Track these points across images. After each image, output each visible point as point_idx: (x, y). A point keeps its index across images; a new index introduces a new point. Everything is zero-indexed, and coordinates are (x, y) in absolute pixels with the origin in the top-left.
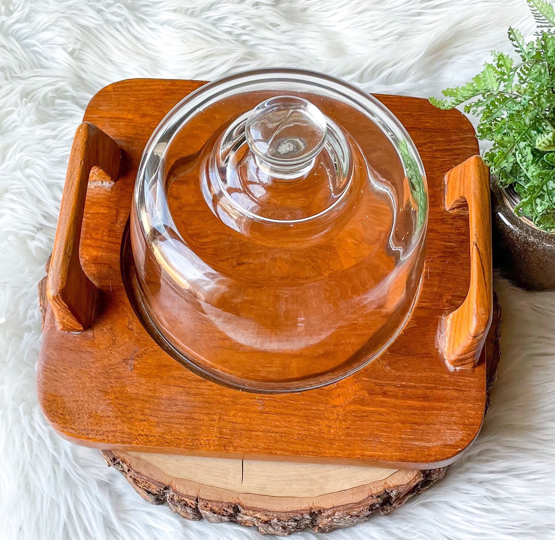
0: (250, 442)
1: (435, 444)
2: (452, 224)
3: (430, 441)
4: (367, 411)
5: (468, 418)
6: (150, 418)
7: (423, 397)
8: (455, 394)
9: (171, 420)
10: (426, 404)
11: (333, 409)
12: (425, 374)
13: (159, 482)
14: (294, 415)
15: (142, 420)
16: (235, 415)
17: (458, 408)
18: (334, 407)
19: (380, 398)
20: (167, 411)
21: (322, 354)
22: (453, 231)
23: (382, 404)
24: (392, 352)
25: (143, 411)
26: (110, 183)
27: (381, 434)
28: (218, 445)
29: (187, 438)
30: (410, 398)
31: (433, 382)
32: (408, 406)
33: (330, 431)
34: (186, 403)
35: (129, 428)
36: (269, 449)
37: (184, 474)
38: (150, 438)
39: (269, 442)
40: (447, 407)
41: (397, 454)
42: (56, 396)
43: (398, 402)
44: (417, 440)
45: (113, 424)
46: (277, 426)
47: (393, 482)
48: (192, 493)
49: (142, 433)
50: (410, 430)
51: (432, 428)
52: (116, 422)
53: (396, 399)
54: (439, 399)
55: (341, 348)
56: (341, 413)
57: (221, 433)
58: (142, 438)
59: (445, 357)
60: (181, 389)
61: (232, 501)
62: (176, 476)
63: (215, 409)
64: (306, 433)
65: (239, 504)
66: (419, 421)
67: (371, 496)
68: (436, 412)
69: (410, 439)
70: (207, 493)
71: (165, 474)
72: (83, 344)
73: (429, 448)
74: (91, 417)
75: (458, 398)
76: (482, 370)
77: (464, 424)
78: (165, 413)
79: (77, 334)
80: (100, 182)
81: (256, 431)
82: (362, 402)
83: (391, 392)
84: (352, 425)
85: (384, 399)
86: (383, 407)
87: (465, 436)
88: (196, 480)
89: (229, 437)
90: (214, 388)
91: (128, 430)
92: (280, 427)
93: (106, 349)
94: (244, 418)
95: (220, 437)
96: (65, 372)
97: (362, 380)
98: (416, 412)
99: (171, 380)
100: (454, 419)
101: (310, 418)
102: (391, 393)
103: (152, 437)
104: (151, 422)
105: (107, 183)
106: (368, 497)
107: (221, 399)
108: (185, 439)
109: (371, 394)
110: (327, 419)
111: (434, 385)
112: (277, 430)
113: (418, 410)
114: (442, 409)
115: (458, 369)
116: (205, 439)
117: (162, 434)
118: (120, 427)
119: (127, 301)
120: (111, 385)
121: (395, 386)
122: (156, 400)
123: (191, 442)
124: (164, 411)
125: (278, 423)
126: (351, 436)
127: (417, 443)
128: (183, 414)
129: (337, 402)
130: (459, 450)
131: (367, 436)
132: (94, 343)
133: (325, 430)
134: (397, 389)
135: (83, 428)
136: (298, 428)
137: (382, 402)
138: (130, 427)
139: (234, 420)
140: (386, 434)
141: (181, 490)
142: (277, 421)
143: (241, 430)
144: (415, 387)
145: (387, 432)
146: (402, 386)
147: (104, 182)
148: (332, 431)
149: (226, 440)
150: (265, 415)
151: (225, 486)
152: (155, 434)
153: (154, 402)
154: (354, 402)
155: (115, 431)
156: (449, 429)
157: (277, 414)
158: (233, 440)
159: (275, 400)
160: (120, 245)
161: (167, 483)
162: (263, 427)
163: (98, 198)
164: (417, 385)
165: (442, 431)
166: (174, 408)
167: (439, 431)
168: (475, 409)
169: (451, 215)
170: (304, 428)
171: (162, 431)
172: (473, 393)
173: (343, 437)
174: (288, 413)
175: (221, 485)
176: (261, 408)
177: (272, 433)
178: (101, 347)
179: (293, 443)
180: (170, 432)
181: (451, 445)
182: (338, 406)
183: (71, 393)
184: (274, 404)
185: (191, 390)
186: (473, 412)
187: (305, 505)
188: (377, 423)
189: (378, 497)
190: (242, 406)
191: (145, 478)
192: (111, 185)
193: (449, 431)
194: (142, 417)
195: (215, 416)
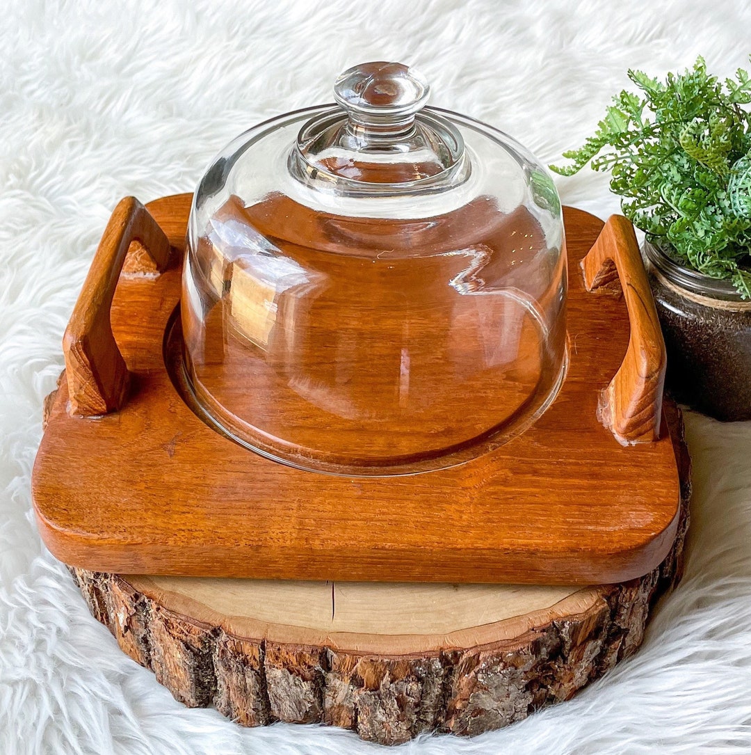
0: (344, 533)
1: (617, 528)
2: (598, 304)
3: (608, 525)
4: (513, 492)
5: (659, 497)
6: (196, 509)
7: (590, 475)
8: (634, 470)
9: (227, 511)
10: (595, 482)
11: (463, 492)
12: (589, 450)
13: (204, 623)
14: (406, 500)
15: (184, 513)
16: (322, 503)
17: (640, 486)
18: (464, 489)
19: (529, 477)
20: (220, 501)
21: (442, 432)
22: (600, 310)
23: (533, 484)
24: (538, 428)
25: (185, 502)
26: (154, 275)
27: (537, 518)
28: (296, 538)
29: (251, 531)
30: (570, 476)
31: (602, 458)
32: (570, 485)
33: (461, 517)
34: (249, 491)
35: (164, 522)
36: (373, 540)
37: (244, 612)
38: (195, 534)
39: (373, 533)
40: (625, 486)
41: (564, 541)
42: (58, 489)
43: (556, 481)
44: (589, 524)
45: (140, 518)
46: (384, 513)
47: (564, 611)
48: (256, 635)
49: (183, 528)
50: (577, 513)
51: (608, 509)
52: (145, 515)
53: (552, 477)
54: (614, 477)
55: (468, 424)
56: (476, 496)
57: (301, 523)
58: (183, 533)
59: (614, 431)
60: (242, 474)
61: (318, 643)
62: (231, 613)
63: (292, 495)
64: (428, 520)
65: (330, 647)
66: (588, 501)
67: (533, 630)
68: (612, 491)
69: (579, 523)
70: (279, 635)
71: (214, 612)
72: (104, 430)
73: (608, 533)
74: (108, 511)
75: (639, 475)
76: (667, 444)
77: (654, 504)
78: (218, 503)
79: (97, 419)
80: (142, 273)
81: (354, 520)
82: (505, 482)
83: (545, 470)
84: (493, 509)
85: (534, 478)
86: (535, 487)
87: (657, 518)
88: (261, 617)
89: (313, 528)
90: (291, 472)
91: (163, 525)
92: (389, 514)
93: (137, 434)
94: (334, 506)
95: (300, 529)
96: (76, 462)
97: (500, 458)
98: (583, 491)
99: (228, 466)
100: (638, 498)
101: (432, 503)
102: (544, 472)
103: (198, 532)
104: (197, 514)
105: (152, 274)
106: (528, 631)
107: (302, 485)
108: (248, 532)
109: (515, 473)
110: (456, 503)
111: (604, 462)
112: (384, 517)
113: (586, 489)
114: (619, 487)
115: (634, 443)
116: (278, 531)
117: (214, 528)
118: (150, 521)
119: (169, 383)
120: (141, 473)
121: (550, 463)
122: (206, 489)
123: (257, 536)
124: (217, 501)
125: (385, 510)
126: (494, 522)
127: (590, 527)
128: (245, 503)
129: (468, 483)
130: (653, 534)
131: (516, 522)
132: (120, 429)
133: (456, 516)
134: (552, 467)
135: (96, 525)
136: (415, 514)
137: (532, 482)
138: (166, 521)
139: (321, 508)
140: (543, 518)
141: (240, 631)
142: (384, 507)
143: (330, 519)
144: (577, 464)
145: (544, 516)
146: (558, 463)
147: (147, 274)
148: (464, 517)
149: (309, 532)
150: (365, 500)
151: (307, 625)
152: (202, 528)
153: (202, 491)
154: (494, 482)
155: (142, 527)
156: (635, 510)
157: (382, 498)
158: (320, 532)
159: (378, 484)
160: (163, 332)
161: (217, 624)
162: (363, 515)
163: (138, 288)
164: (580, 462)
165: (625, 513)
166: (232, 497)
167: (620, 513)
168: (665, 487)
169: (594, 295)
170: (424, 514)
171: (213, 524)
172: (660, 469)
173: (482, 524)
174: (399, 497)
175: (301, 623)
176: (360, 493)
177: (376, 521)
178: (129, 432)
179: (408, 532)
180: (226, 525)
181: (640, 529)
182: (470, 488)
183: (82, 484)
184: (379, 487)
185: (257, 476)
186: (664, 491)
187: (432, 645)
188: (528, 505)
189: (543, 631)
190: (331, 492)
191: (183, 618)
192: (156, 277)
193: (634, 513)
194: (185, 509)
195: (293, 505)
